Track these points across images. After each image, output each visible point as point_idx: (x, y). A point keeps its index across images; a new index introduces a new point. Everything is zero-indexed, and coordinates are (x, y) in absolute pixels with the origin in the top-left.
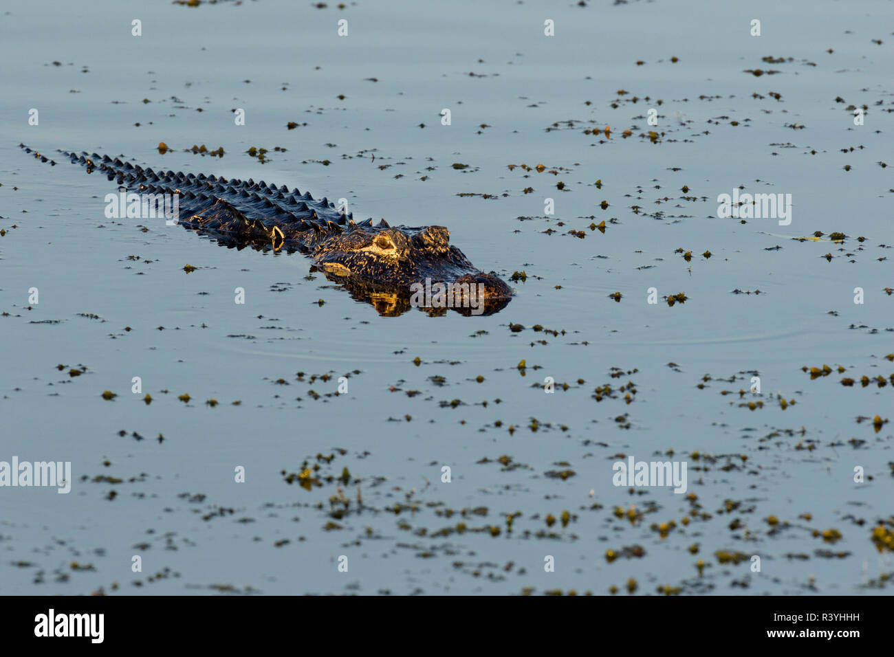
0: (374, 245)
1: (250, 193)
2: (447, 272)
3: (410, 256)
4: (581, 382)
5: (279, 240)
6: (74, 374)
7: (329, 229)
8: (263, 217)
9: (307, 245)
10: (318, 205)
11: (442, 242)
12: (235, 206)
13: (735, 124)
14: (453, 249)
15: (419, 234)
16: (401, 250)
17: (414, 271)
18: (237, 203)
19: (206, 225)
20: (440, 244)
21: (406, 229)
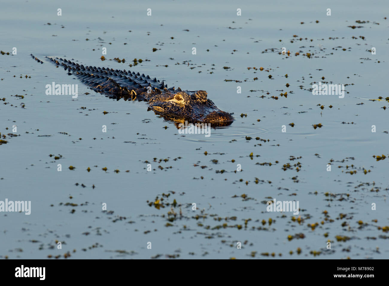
0: (175, 99)
1: (123, 75)
2: (206, 110)
3: (190, 103)
4: (277, 162)
5: (134, 96)
6: (57, 158)
7: (156, 91)
8: (128, 86)
9: (146, 98)
10: (152, 81)
11: (204, 97)
12: (116, 81)
13: (344, 50)
14: (209, 101)
15: (194, 94)
16: (186, 101)
17: (191, 110)
18: (117, 80)
19: (103, 90)
20: (203, 98)
21: (189, 92)
